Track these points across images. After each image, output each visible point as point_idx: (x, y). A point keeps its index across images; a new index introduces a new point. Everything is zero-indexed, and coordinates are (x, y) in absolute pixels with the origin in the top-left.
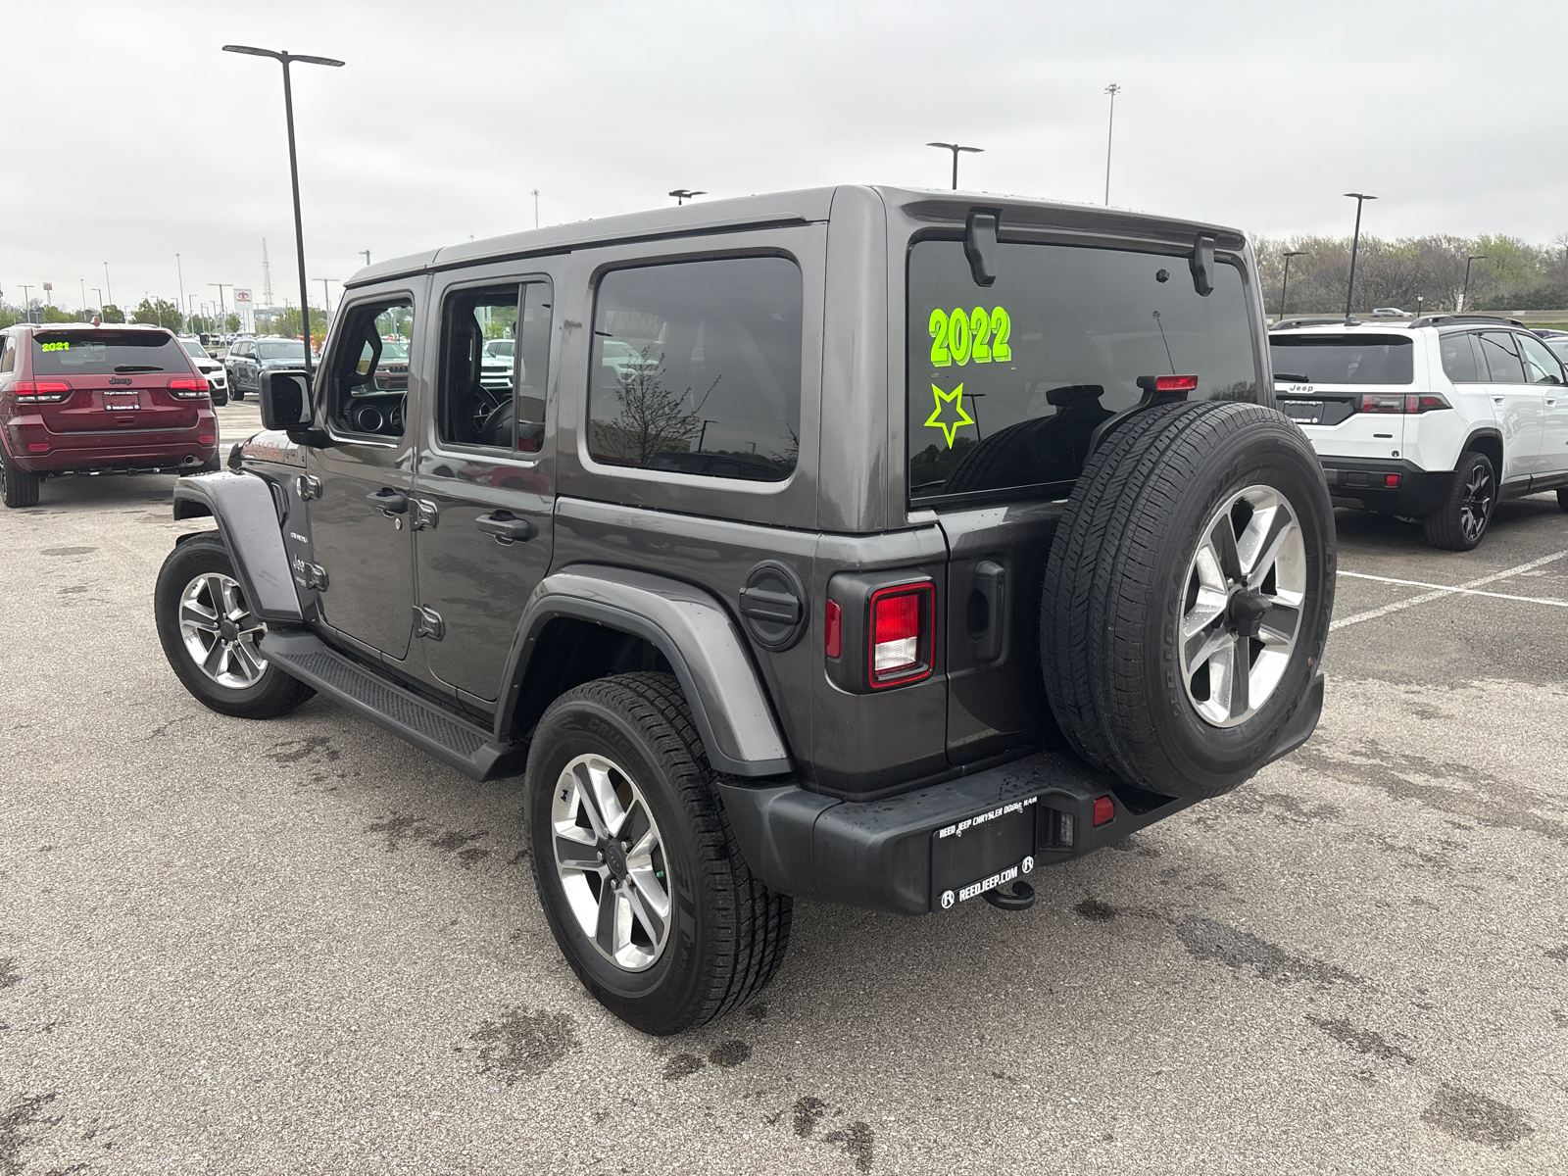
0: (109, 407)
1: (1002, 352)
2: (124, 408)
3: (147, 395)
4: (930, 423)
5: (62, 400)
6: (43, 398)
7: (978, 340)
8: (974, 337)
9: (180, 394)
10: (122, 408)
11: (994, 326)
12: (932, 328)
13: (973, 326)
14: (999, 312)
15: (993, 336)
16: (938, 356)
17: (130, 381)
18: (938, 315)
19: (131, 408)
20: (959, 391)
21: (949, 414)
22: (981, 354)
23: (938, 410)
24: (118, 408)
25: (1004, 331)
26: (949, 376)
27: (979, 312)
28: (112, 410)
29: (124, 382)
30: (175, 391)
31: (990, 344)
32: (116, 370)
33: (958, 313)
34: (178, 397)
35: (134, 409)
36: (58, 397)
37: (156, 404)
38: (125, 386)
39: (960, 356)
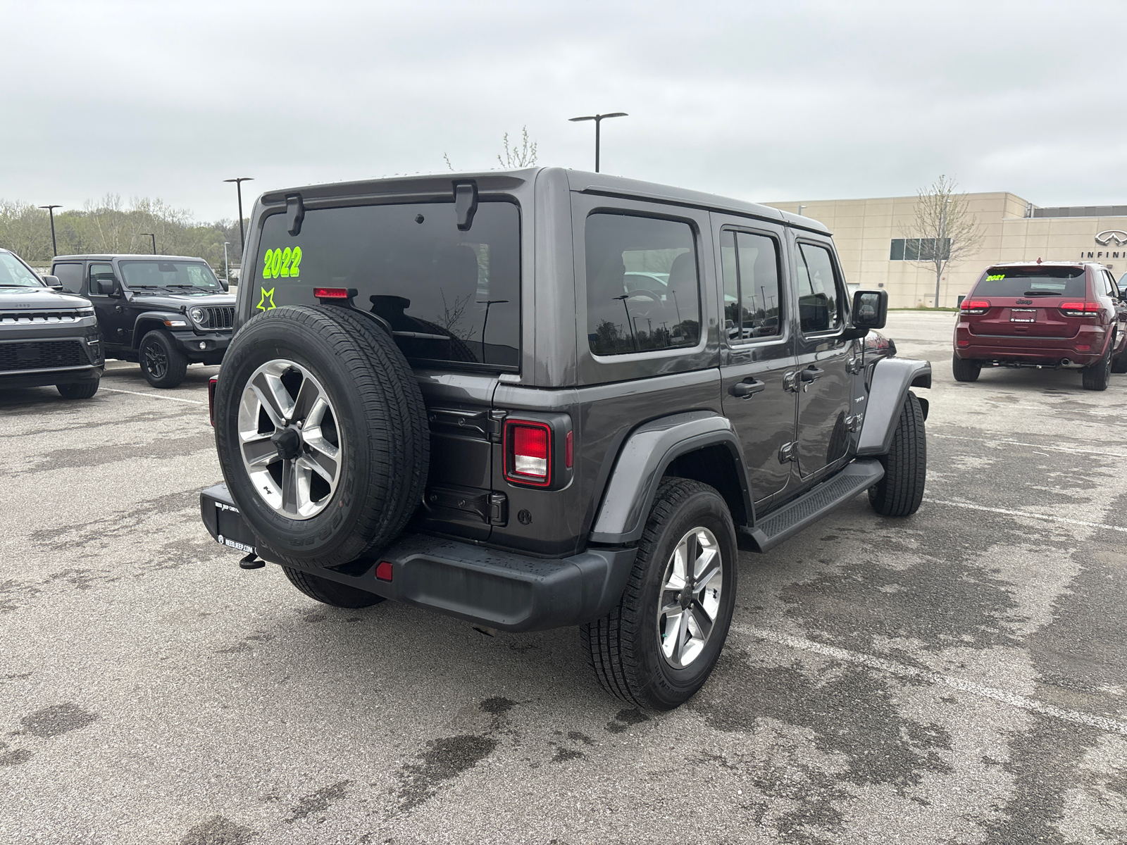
0: (1012, 320)
1: (295, 272)
2: (1023, 321)
3: (1043, 312)
4: (259, 306)
5: (983, 313)
6: (973, 311)
7: (284, 265)
8: (283, 263)
9: (1069, 313)
10: (1022, 321)
11: (293, 257)
12: (266, 259)
13: (283, 258)
14: (298, 250)
15: (292, 262)
16: (266, 274)
17: (1031, 302)
18: (269, 252)
19: (1028, 321)
20: (272, 292)
21: (267, 304)
22: (285, 272)
23: (263, 301)
24: (1019, 320)
25: (297, 261)
26: (269, 284)
27: (288, 250)
28: (1014, 322)
29: (1027, 302)
30: (1065, 310)
31: (290, 267)
32: (1025, 294)
33: (278, 251)
34: (1066, 314)
35: (1030, 322)
36: (981, 311)
37: (1049, 319)
38: (1026, 306)
39: (275, 274)
